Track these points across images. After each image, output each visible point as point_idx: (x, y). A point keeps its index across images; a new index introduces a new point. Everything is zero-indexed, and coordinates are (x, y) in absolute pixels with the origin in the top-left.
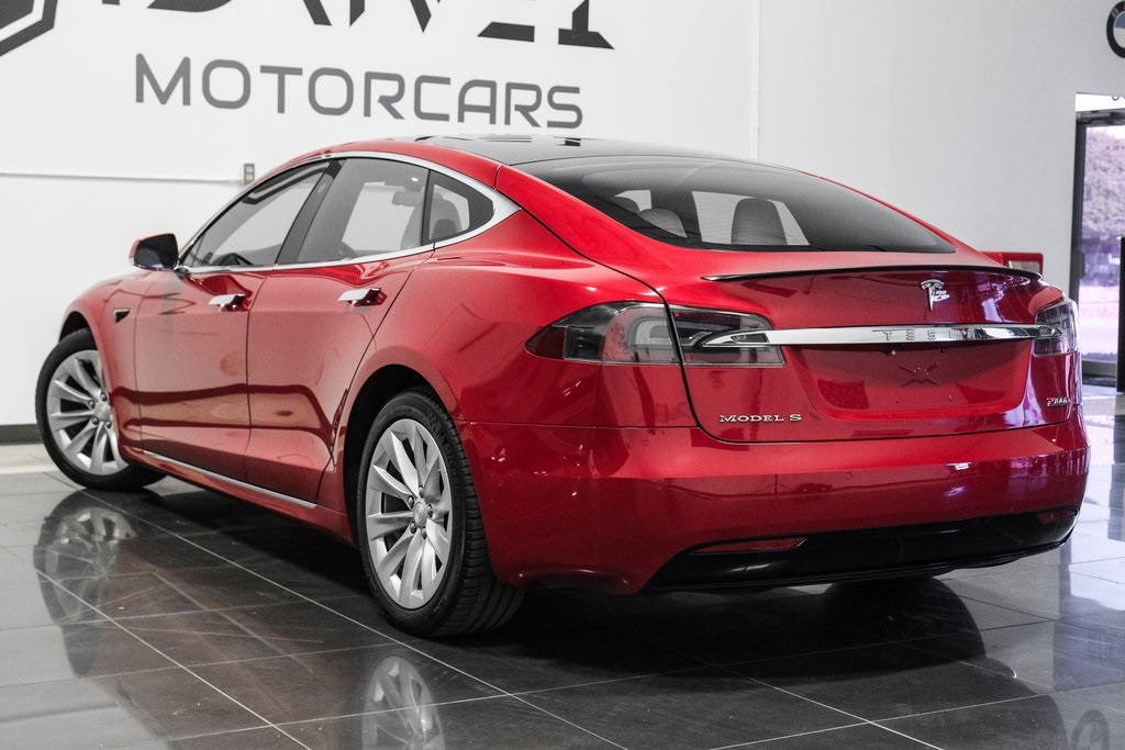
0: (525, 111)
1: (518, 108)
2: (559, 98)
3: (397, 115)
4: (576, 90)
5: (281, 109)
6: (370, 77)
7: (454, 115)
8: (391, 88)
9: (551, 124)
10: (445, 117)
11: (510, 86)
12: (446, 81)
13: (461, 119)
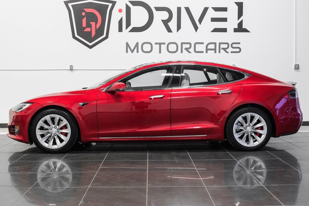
0: (224, 49)
1: (222, 49)
2: (234, 46)
3: (189, 52)
4: (239, 43)
5: (160, 52)
6: (182, 44)
7: (205, 51)
8: (188, 46)
9: (232, 52)
10: (202, 52)
11: (220, 44)
12: (203, 43)
13: (207, 52)
